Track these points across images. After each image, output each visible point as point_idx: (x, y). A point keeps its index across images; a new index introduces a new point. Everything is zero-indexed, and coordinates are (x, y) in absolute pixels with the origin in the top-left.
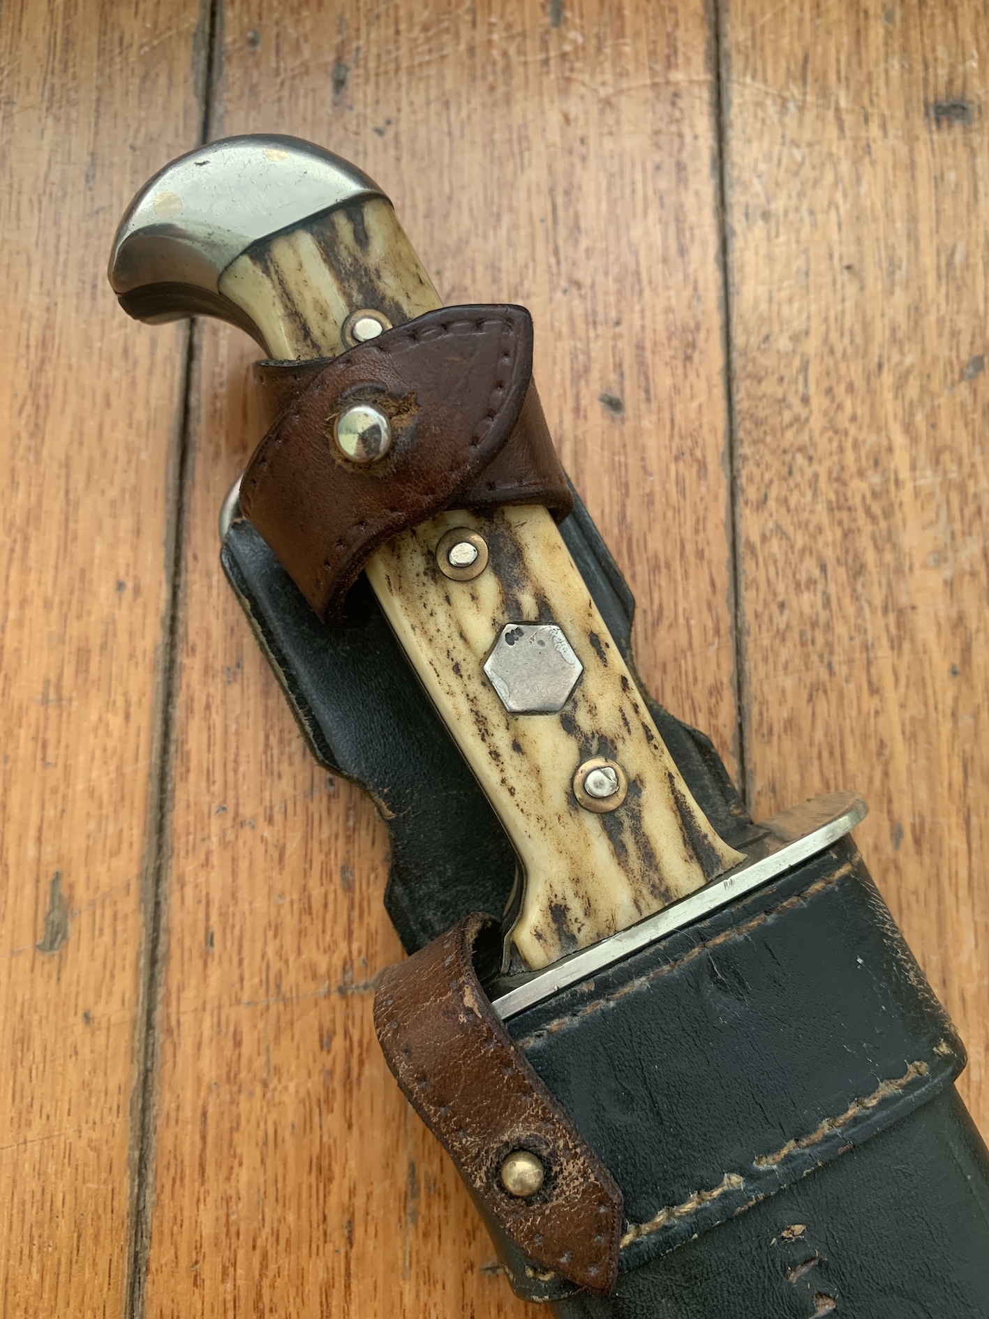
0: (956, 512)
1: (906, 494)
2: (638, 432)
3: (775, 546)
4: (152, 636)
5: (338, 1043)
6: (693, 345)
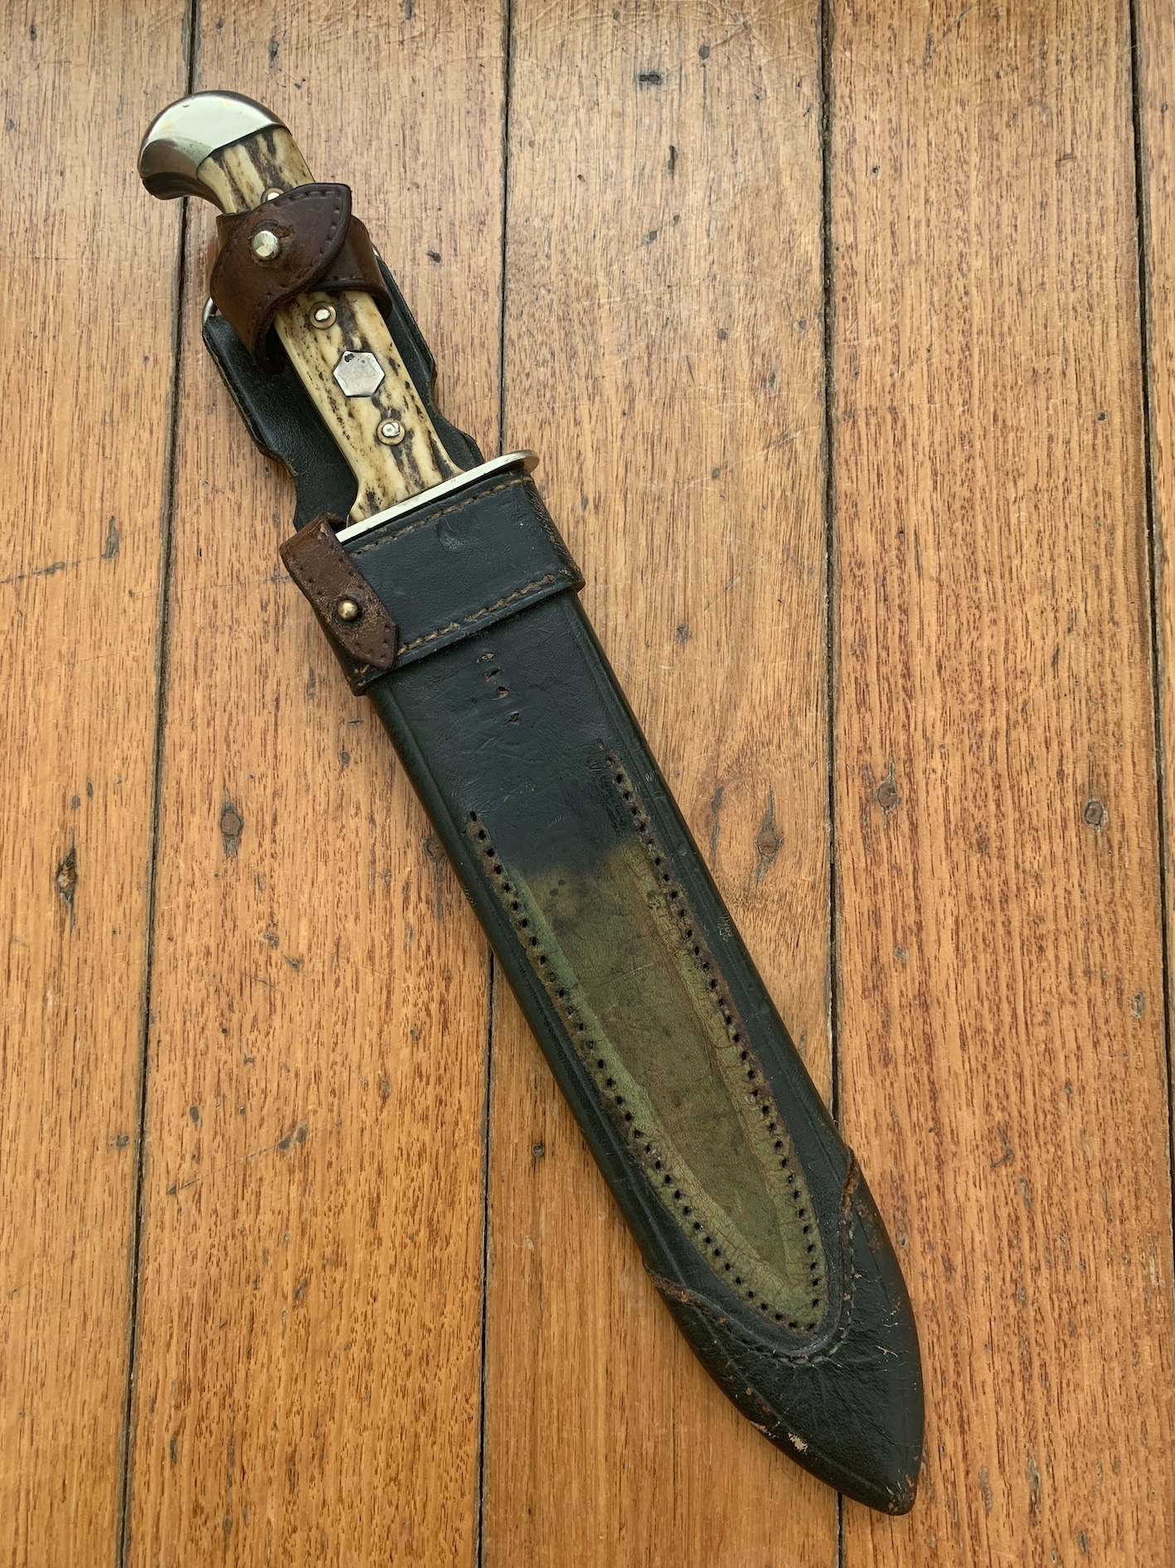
0: (633, 323)
1: (604, 312)
2: (449, 274)
3: (526, 341)
4: (166, 386)
5: (271, 607)
6: (483, 223)
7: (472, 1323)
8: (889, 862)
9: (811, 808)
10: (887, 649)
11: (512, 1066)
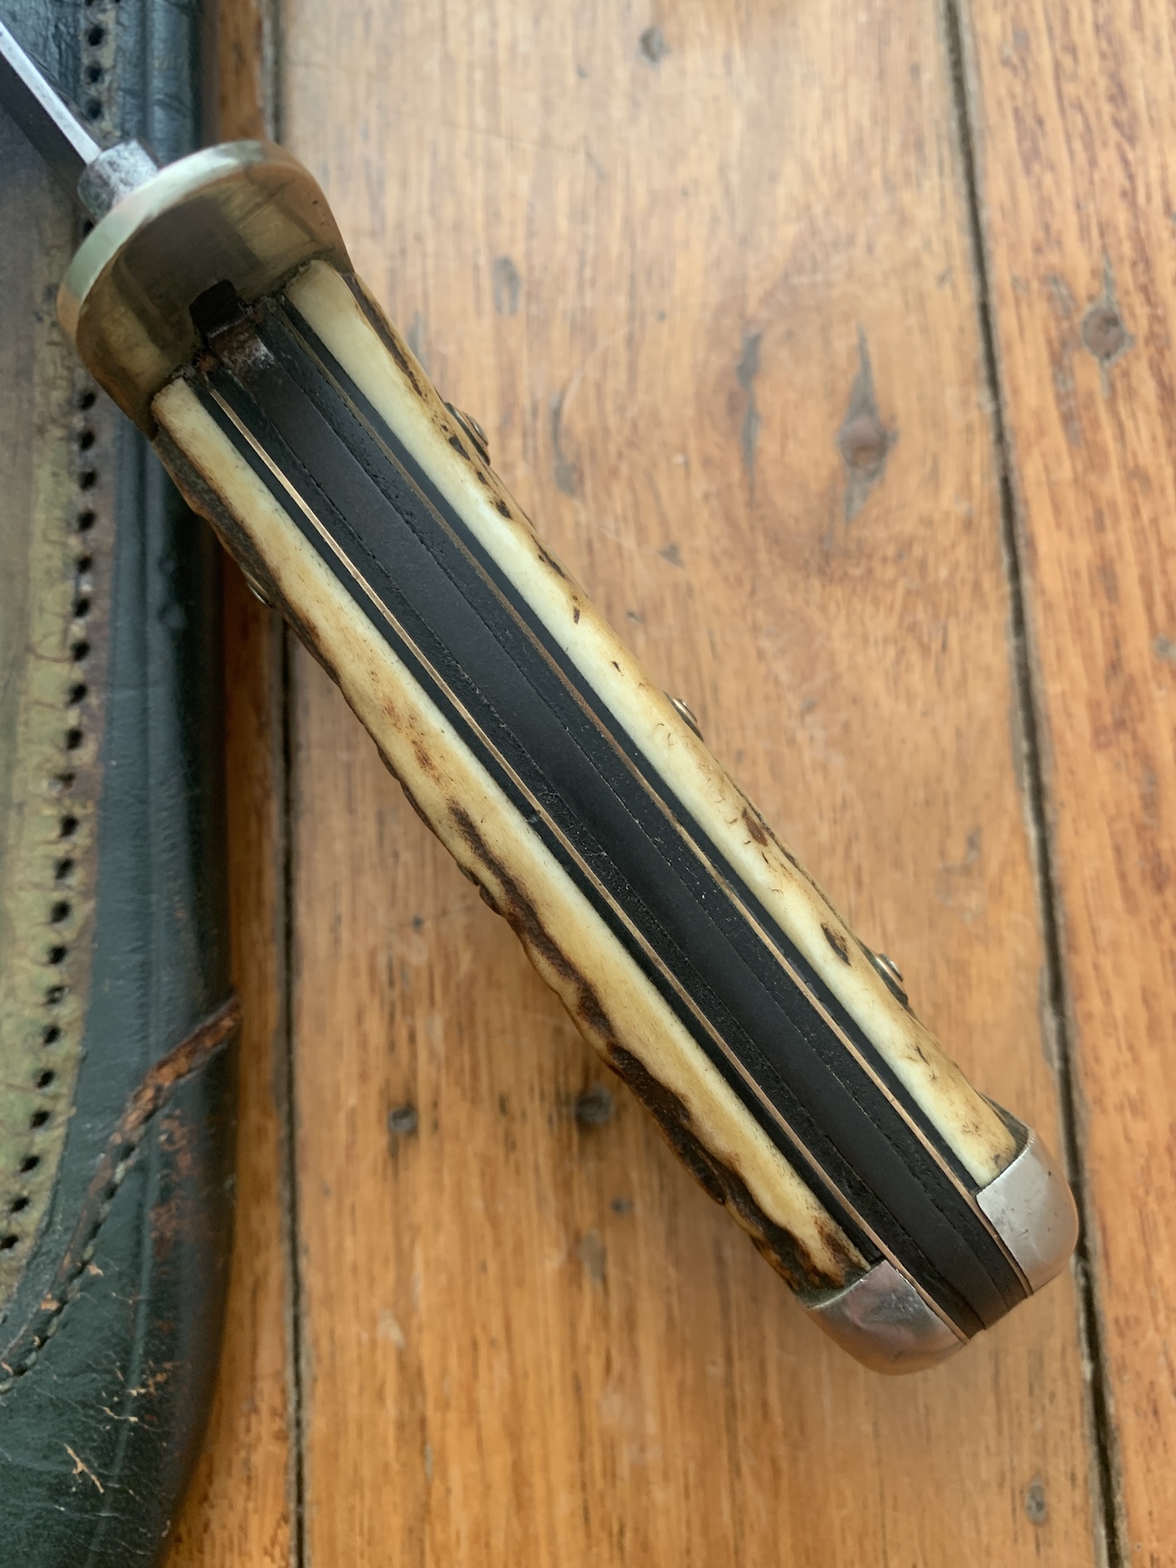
7: (271, 1519)
8: (1123, 464)
9: (950, 363)
10: (1072, 50)
11: (336, 941)
